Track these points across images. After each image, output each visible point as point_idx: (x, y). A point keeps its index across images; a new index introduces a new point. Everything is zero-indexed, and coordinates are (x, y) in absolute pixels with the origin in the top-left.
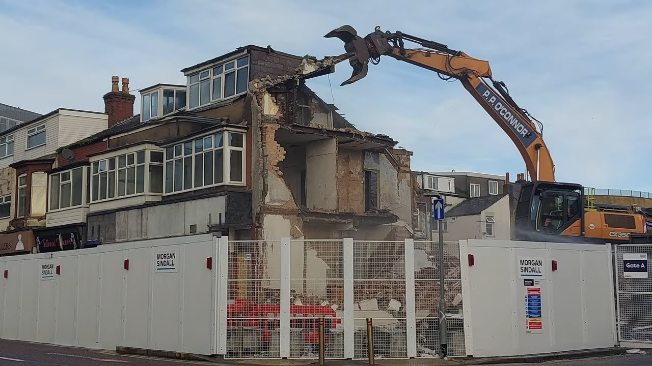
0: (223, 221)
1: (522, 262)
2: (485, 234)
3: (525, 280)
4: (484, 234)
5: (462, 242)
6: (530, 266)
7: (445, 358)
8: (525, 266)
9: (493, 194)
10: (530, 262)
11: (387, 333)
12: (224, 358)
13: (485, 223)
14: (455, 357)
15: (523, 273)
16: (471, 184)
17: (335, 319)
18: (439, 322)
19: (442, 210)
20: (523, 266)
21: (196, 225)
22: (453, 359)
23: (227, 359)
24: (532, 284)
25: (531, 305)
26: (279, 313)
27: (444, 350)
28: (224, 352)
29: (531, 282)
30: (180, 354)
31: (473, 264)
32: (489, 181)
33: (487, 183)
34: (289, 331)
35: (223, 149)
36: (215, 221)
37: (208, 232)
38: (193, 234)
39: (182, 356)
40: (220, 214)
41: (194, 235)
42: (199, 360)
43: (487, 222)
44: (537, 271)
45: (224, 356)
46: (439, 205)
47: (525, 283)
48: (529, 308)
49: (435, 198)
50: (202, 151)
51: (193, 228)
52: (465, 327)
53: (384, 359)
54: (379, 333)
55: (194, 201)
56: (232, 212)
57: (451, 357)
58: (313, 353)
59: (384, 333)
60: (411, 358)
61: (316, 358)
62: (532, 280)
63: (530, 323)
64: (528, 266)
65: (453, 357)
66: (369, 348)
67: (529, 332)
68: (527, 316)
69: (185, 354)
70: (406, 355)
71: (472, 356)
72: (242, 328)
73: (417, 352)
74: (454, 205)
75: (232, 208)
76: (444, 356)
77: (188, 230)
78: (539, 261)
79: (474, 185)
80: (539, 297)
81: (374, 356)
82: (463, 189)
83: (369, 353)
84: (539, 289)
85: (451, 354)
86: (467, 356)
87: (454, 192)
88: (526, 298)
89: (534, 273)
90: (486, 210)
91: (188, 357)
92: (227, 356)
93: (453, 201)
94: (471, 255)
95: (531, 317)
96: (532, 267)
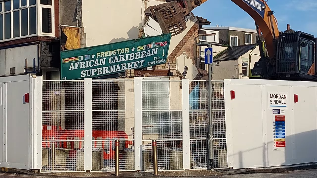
0: (37, 65)
1: (272, 96)
2: (242, 74)
3: (273, 110)
4: (240, 74)
5: (226, 81)
6: (277, 99)
7: (212, 170)
8: (274, 99)
9: (248, 44)
10: (277, 96)
11: (167, 151)
12: (40, 172)
13: (242, 66)
14: (220, 168)
15: (272, 105)
16: (231, 36)
17: (128, 141)
18: (207, 142)
19: (211, 56)
20: (272, 99)
21: (15, 68)
22: (218, 170)
23: (43, 172)
24: (279, 113)
25: (278, 129)
26: (84, 136)
27: (211, 163)
28: (40, 168)
29: (278, 111)
30: (5, 169)
31: (234, 98)
32: (245, 34)
33: (243, 35)
34: (92, 151)
35: (36, 7)
36: (30, 64)
37: (25, 74)
38: (12, 74)
39: (7, 171)
40: (34, 59)
41: (14, 75)
42: (20, 173)
43: (243, 65)
44: (283, 102)
45: (40, 170)
46: (209, 52)
47: (273, 112)
48: (276, 131)
49: (206, 47)
50: (19, 8)
51: (13, 70)
52: (227, 146)
53: (165, 170)
54: (162, 151)
55: (13, 48)
56: (44, 57)
57: (216, 168)
58: (111, 167)
59: (166, 151)
60: (186, 170)
61: (113, 171)
62: (279, 110)
63: (277, 143)
64: (276, 99)
65: (218, 168)
66: (154, 163)
67: (275, 149)
68: (274, 137)
69: (9, 169)
70: (183, 168)
71: (232, 167)
72: (55, 148)
73: (191, 165)
74: (218, 52)
75: (44, 54)
76: (212, 168)
77: (9, 72)
78: (284, 95)
79: (234, 36)
80: (284, 122)
81: (158, 168)
82: (225, 40)
83: (154, 167)
84: (284, 116)
85: (217, 166)
86: (228, 168)
87: (218, 42)
88: (274, 123)
89: (280, 105)
90: (243, 56)
91: (11, 171)
92: (42, 170)
93: (218, 50)
94: (233, 91)
95: (278, 138)
96: (279, 99)
